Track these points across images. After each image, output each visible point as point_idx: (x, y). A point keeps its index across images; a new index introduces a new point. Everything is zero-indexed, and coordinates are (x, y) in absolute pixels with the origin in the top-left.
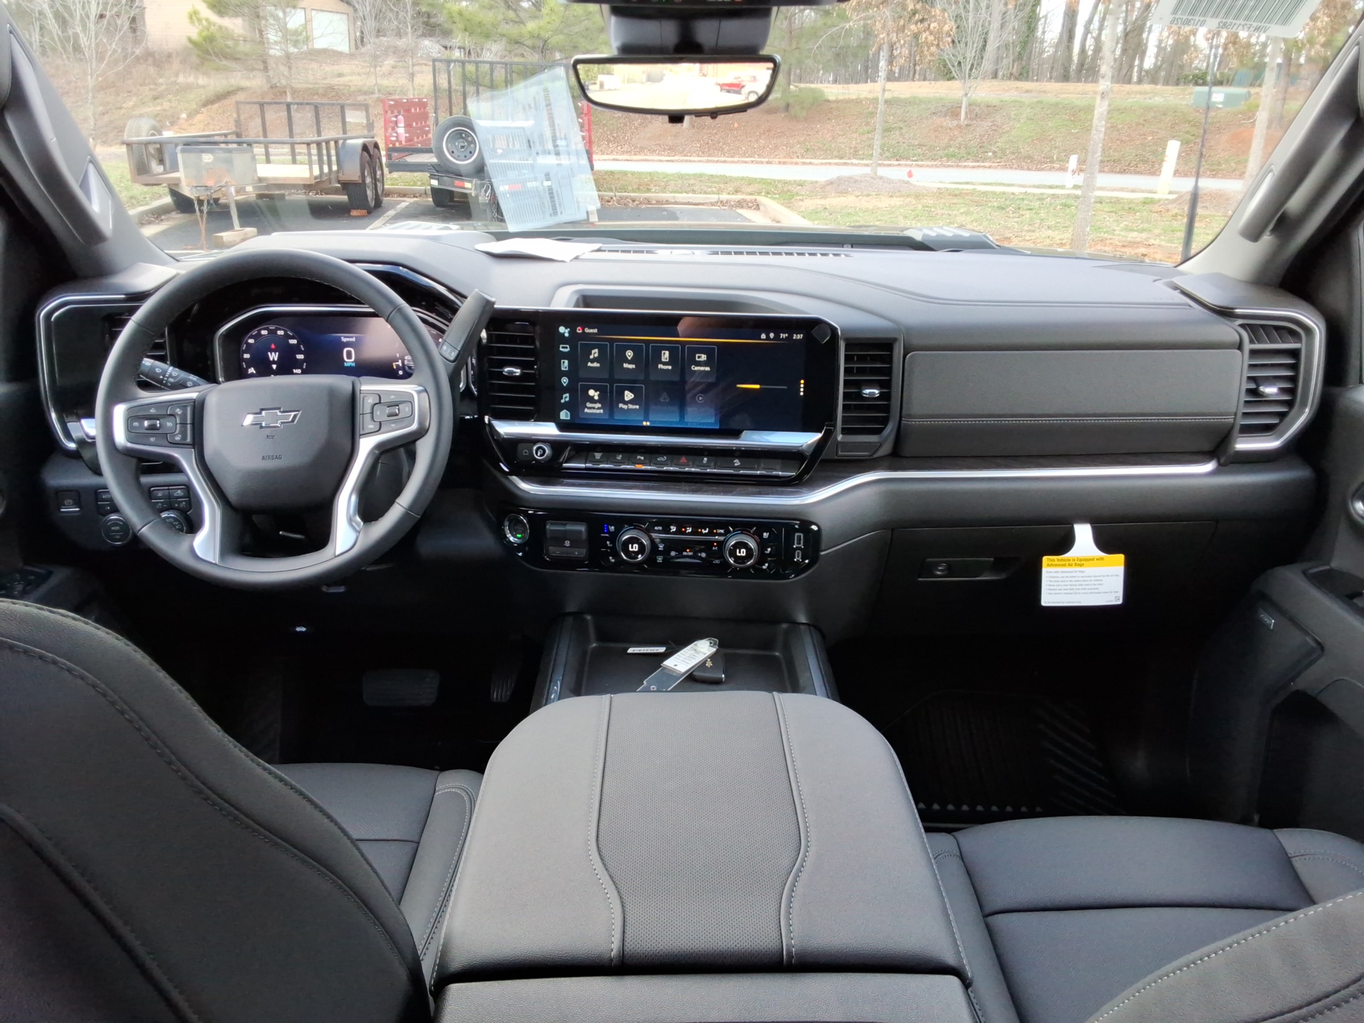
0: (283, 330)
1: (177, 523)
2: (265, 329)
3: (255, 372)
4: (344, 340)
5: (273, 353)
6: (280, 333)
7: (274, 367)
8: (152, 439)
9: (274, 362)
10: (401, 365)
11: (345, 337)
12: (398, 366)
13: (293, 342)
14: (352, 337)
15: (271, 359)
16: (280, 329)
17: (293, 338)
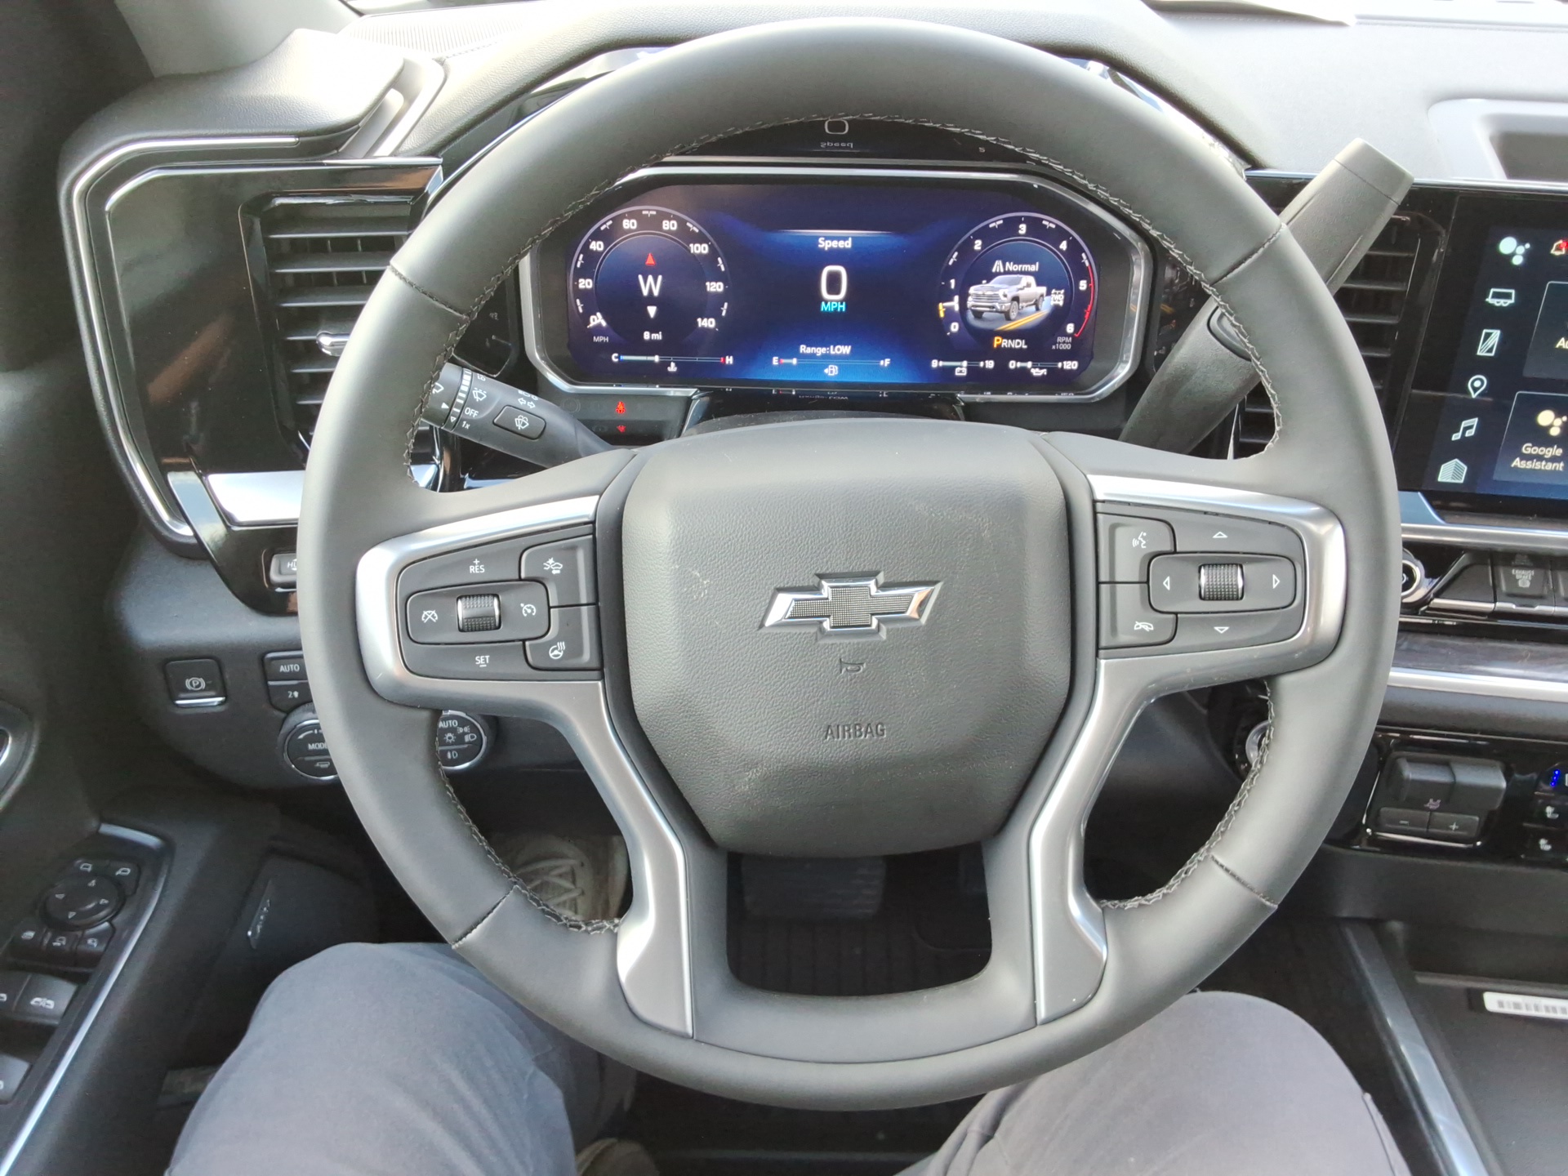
0: (676, 218)
1: (466, 729)
2: (631, 216)
3: (604, 324)
4: (825, 245)
5: (650, 278)
6: (669, 225)
7: (652, 311)
8: (482, 661)
9: (651, 300)
10: (957, 308)
11: (827, 238)
12: (949, 311)
13: (699, 249)
14: (845, 239)
15: (645, 292)
16: (669, 217)
17: (700, 239)
